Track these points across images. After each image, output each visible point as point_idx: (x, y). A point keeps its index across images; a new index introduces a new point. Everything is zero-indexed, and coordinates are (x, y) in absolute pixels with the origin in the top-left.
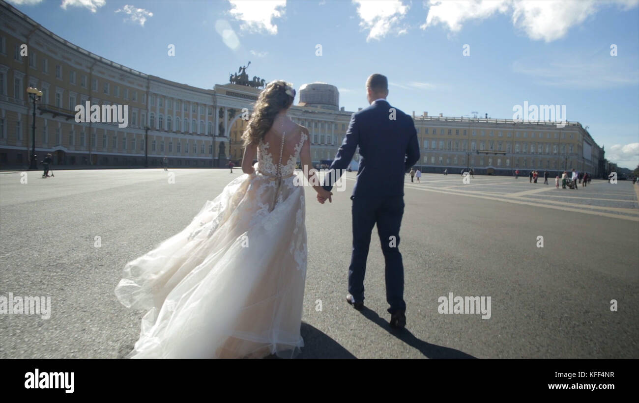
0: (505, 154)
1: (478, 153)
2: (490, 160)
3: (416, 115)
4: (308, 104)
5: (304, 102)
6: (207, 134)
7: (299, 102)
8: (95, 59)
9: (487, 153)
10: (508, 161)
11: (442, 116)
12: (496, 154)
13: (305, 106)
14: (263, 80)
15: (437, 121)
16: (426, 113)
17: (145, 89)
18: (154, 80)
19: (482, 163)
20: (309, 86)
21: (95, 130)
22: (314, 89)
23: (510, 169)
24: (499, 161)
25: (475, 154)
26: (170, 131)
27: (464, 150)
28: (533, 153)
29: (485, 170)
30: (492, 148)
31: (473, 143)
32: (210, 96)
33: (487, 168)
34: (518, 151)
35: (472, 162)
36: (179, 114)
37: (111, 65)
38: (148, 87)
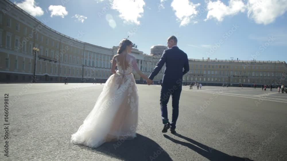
0: (247, 77)
1: (234, 76)
2: (240, 80)
3: (204, 59)
4: (155, 54)
5: (153, 54)
6: (109, 68)
7: (151, 54)
8: (62, 36)
9: (238, 77)
10: (249, 80)
11: (216, 60)
12: (243, 77)
13: (153, 56)
14: (134, 44)
15: (214, 62)
16: (209, 58)
17: (83, 49)
18: (87, 45)
19: (236, 81)
20: (155, 46)
21: (61, 66)
22: (157, 48)
23: (250, 84)
24: (244, 80)
25: (232, 77)
26: (93, 67)
27: (227, 75)
28: (261, 76)
29: (238, 84)
30: (241, 74)
31: (231, 72)
32: (111, 51)
33: (238, 83)
34: (254, 75)
35: (231, 80)
36: (97, 59)
37: (69, 39)
38: (84, 48)
